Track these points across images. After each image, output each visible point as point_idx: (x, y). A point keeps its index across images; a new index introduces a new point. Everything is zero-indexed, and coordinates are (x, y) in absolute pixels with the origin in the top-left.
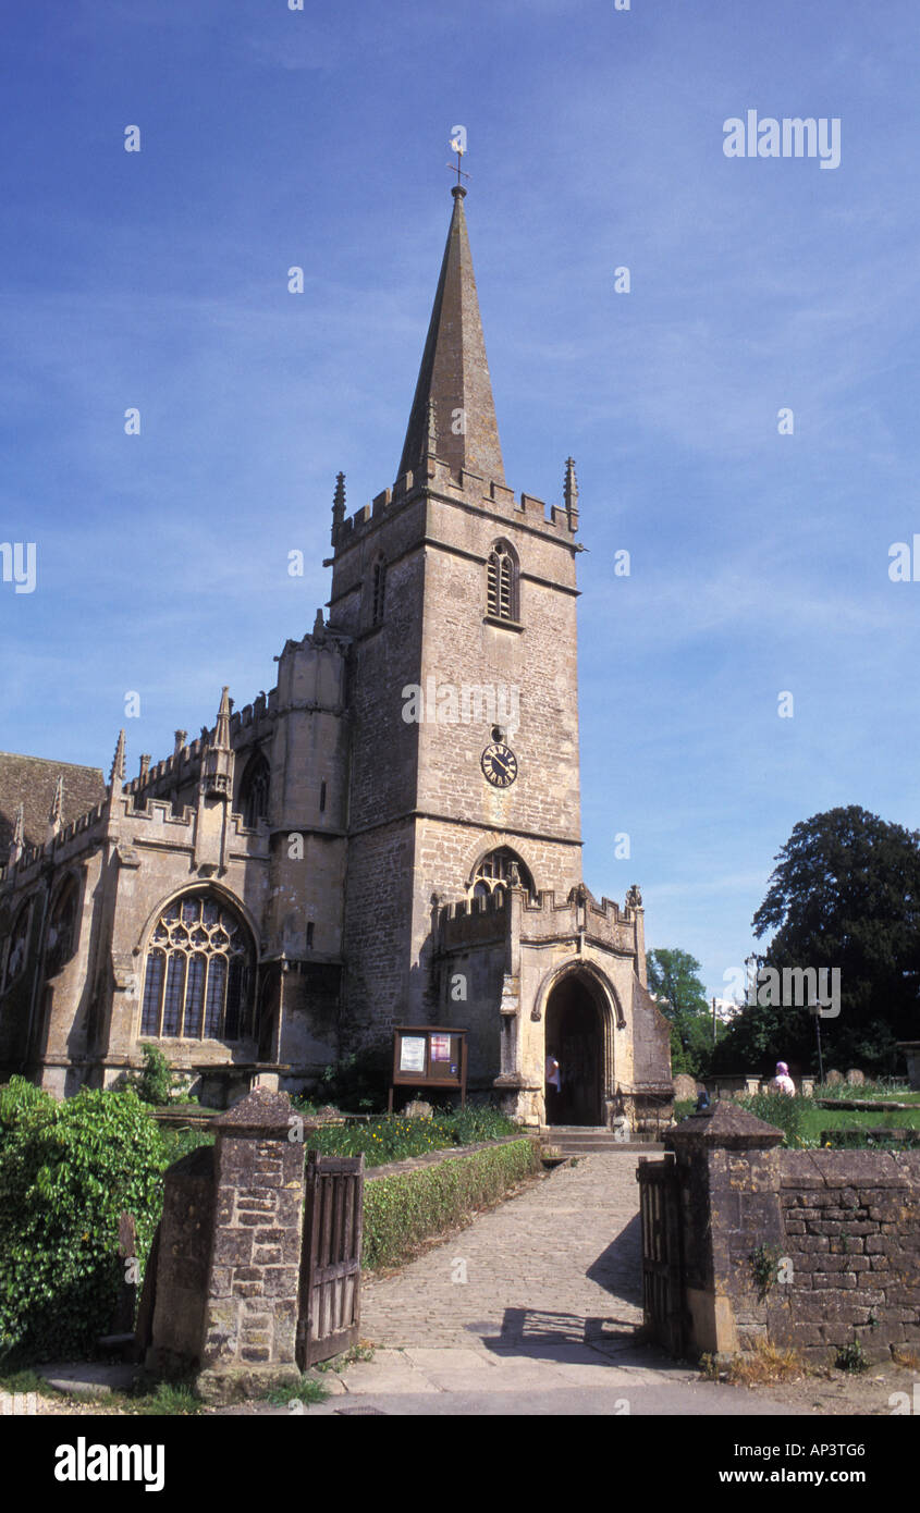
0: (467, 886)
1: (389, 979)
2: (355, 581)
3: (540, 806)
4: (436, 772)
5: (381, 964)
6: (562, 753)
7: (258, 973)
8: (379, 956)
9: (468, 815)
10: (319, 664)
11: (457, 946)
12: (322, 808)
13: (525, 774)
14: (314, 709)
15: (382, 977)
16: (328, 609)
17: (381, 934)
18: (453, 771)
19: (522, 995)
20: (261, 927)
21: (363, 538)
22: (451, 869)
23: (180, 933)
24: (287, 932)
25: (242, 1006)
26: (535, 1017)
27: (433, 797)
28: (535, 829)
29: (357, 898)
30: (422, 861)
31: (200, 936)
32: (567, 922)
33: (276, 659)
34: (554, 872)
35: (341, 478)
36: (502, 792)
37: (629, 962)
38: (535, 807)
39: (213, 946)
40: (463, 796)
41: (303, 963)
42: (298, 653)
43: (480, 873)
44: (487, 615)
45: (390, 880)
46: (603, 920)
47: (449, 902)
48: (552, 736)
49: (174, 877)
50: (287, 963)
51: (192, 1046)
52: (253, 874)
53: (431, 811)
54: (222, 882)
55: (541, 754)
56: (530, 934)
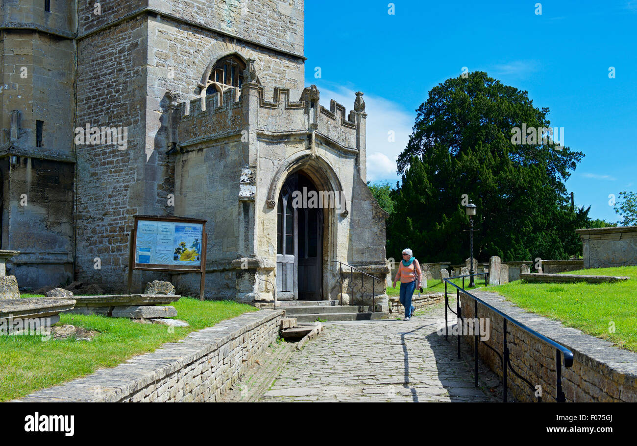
0: (200, 88)
1: (123, 173)
3: (268, 20)
5: (115, 160)
9: (200, 20)
11: (192, 141)
12: (47, 8)
15: (115, 172)
19: (258, 184)
22: (184, 71)
26: (269, 205)
28: (263, 41)
29: (88, 99)
30: (155, 60)
32: (299, 121)
37: (351, 162)
38: (262, 21)
41: (33, 159)
43: (211, 78)
45: (122, 80)
46: (331, 121)
47: (181, 101)
50: (14, 158)
53: (163, 11)
56: (266, 129)
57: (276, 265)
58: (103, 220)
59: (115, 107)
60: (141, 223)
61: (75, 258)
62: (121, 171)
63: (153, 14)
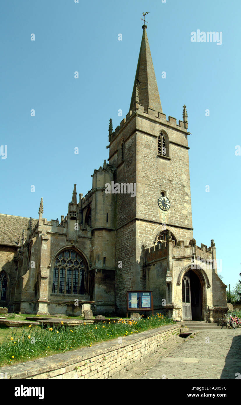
0: (154, 243)
1: (129, 274)
2: (116, 150)
3: (179, 217)
4: (142, 205)
5: (127, 269)
6: (185, 200)
7: (89, 274)
8: (126, 266)
9: (154, 219)
10: (105, 176)
11: (151, 262)
12: (107, 221)
13: (173, 206)
14: (104, 190)
15: (127, 273)
17: (127, 260)
18: (148, 205)
19: (174, 276)
20: (90, 259)
21: (118, 136)
22: (149, 237)
23: (64, 261)
24: (97, 260)
25: (85, 284)
26: (178, 284)
27: (142, 214)
28: (177, 224)
29: (119, 249)
30: (139, 234)
31: (70, 262)
32: (189, 252)
33: (92, 176)
34: (184, 238)
35: (111, 120)
36: (165, 212)
38: (176, 217)
39: (74, 266)
40: (152, 213)
41: (102, 270)
42: (98, 173)
43: (159, 239)
44: (158, 154)
45: (129, 242)
46: (201, 251)
47: (148, 248)
48: (182, 194)
49: (61, 244)
50: (97, 270)
51: (69, 296)
52: (86, 243)
53: (141, 218)
54: (76, 245)
55: (178, 200)
56: (175, 255)
57: (182, 307)
58: (123, 290)
59: (127, 251)
61: (116, 303)
62: (129, 273)
63: (138, 219)
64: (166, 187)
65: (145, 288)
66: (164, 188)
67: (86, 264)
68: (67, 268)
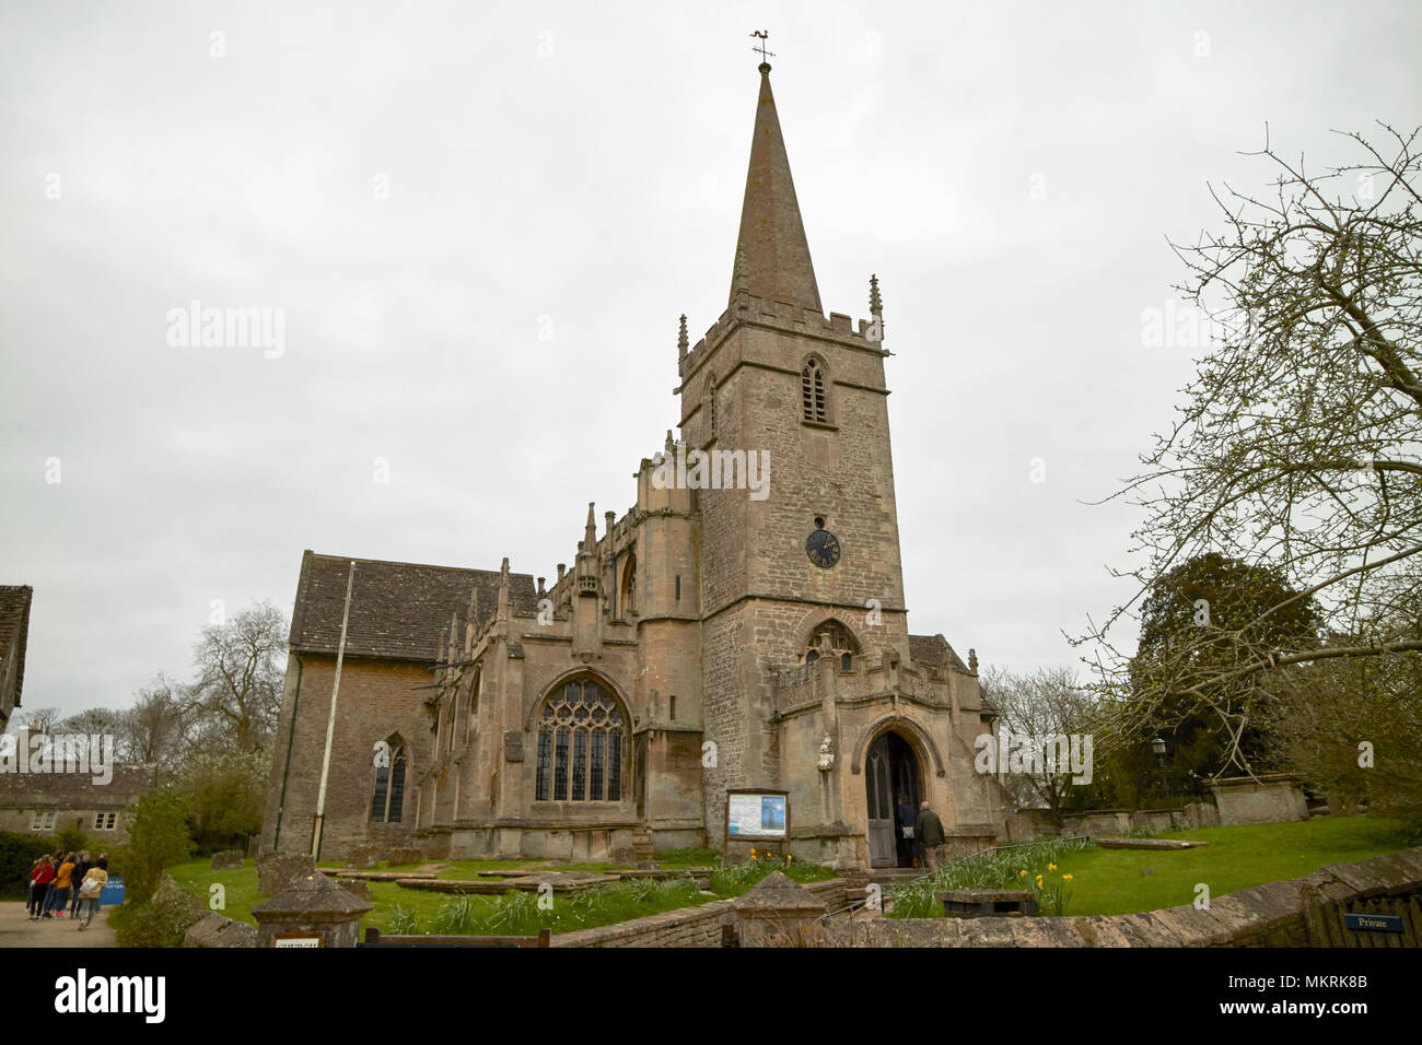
0: (800, 656)
2: (696, 404)
3: (864, 581)
5: (730, 729)
6: (881, 534)
7: (633, 742)
8: (728, 722)
9: (796, 594)
11: (790, 709)
12: (678, 598)
13: (850, 554)
14: (667, 514)
15: (730, 740)
16: (679, 429)
17: (728, 703)
18: (779, 557)
19: (840, 751)
20: (634, 703)
21: (701, 366)
22: (784, 642)
23: (565, 712)
24: (652, 706)
25: (622, 771)
26: (855, 771)
27: (762, 581)
28: (860, 602)
29: (711, 672)
30: (756, 637)
31: (582, 713)
33: (635, 475)
34: (881, 639)
35: (683, 319)
36: (828, 572)
37: (945, 716)
38: (859, 582)
39: (594, 722)
40: (790, 578)
41: (667, 732)
42: (651, 468)
43: (811, 644)
44: (802, 420)
45: (732, 655)
46: (915, 680)
48: (871, 519)
49: (557, 665)
50: (652, 733)
51: (579, 807)
52: (624, 658)
53: (762, 593)
54: (598, 667)
55: (861, 535)
56: (845, 696)
57: (866, 831)
58: (723, 786)
59: (728, 680)
60: (733, 798)
61: (705, 822)
62: (734, 740)
63: (753, 598)
64: (829, 502)
65: (776, 781)
66: (823, 507)
67: (624, 715)
68: (573, 729)
